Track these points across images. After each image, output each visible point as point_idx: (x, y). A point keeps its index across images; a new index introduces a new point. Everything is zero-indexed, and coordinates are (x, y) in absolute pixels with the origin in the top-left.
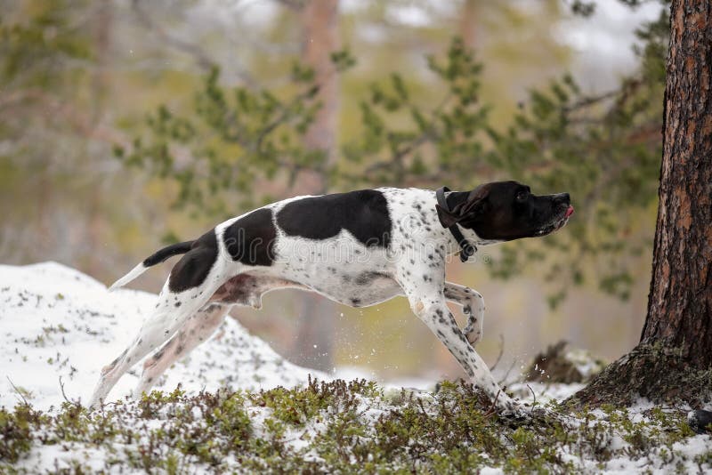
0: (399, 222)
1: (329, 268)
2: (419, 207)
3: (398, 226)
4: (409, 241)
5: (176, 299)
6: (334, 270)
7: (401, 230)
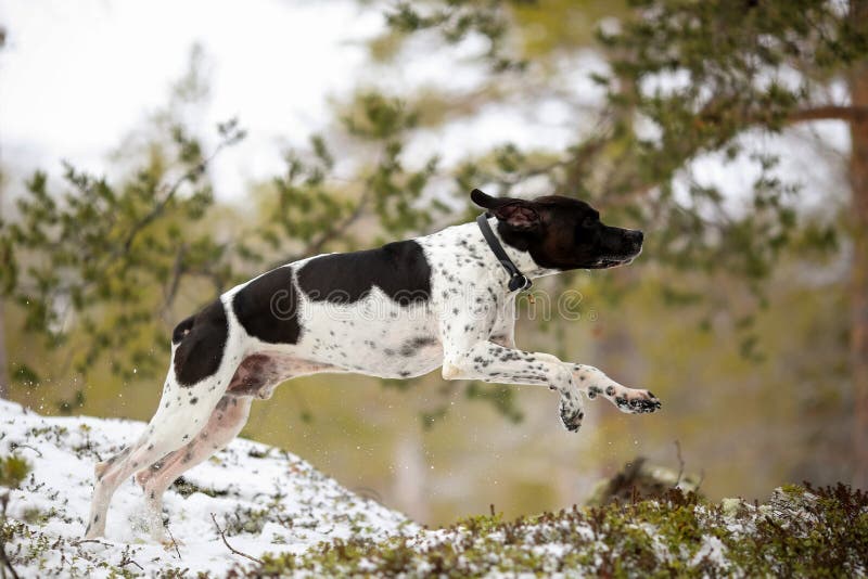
0: (441, 265)
1: (366, 342)
2: (464, 243)
3: (440, 270)
4: (454, 285)
5: (190, 394)
6: (372, 344)
7: (444, 273)
